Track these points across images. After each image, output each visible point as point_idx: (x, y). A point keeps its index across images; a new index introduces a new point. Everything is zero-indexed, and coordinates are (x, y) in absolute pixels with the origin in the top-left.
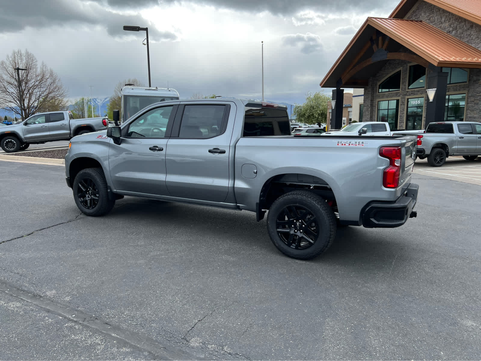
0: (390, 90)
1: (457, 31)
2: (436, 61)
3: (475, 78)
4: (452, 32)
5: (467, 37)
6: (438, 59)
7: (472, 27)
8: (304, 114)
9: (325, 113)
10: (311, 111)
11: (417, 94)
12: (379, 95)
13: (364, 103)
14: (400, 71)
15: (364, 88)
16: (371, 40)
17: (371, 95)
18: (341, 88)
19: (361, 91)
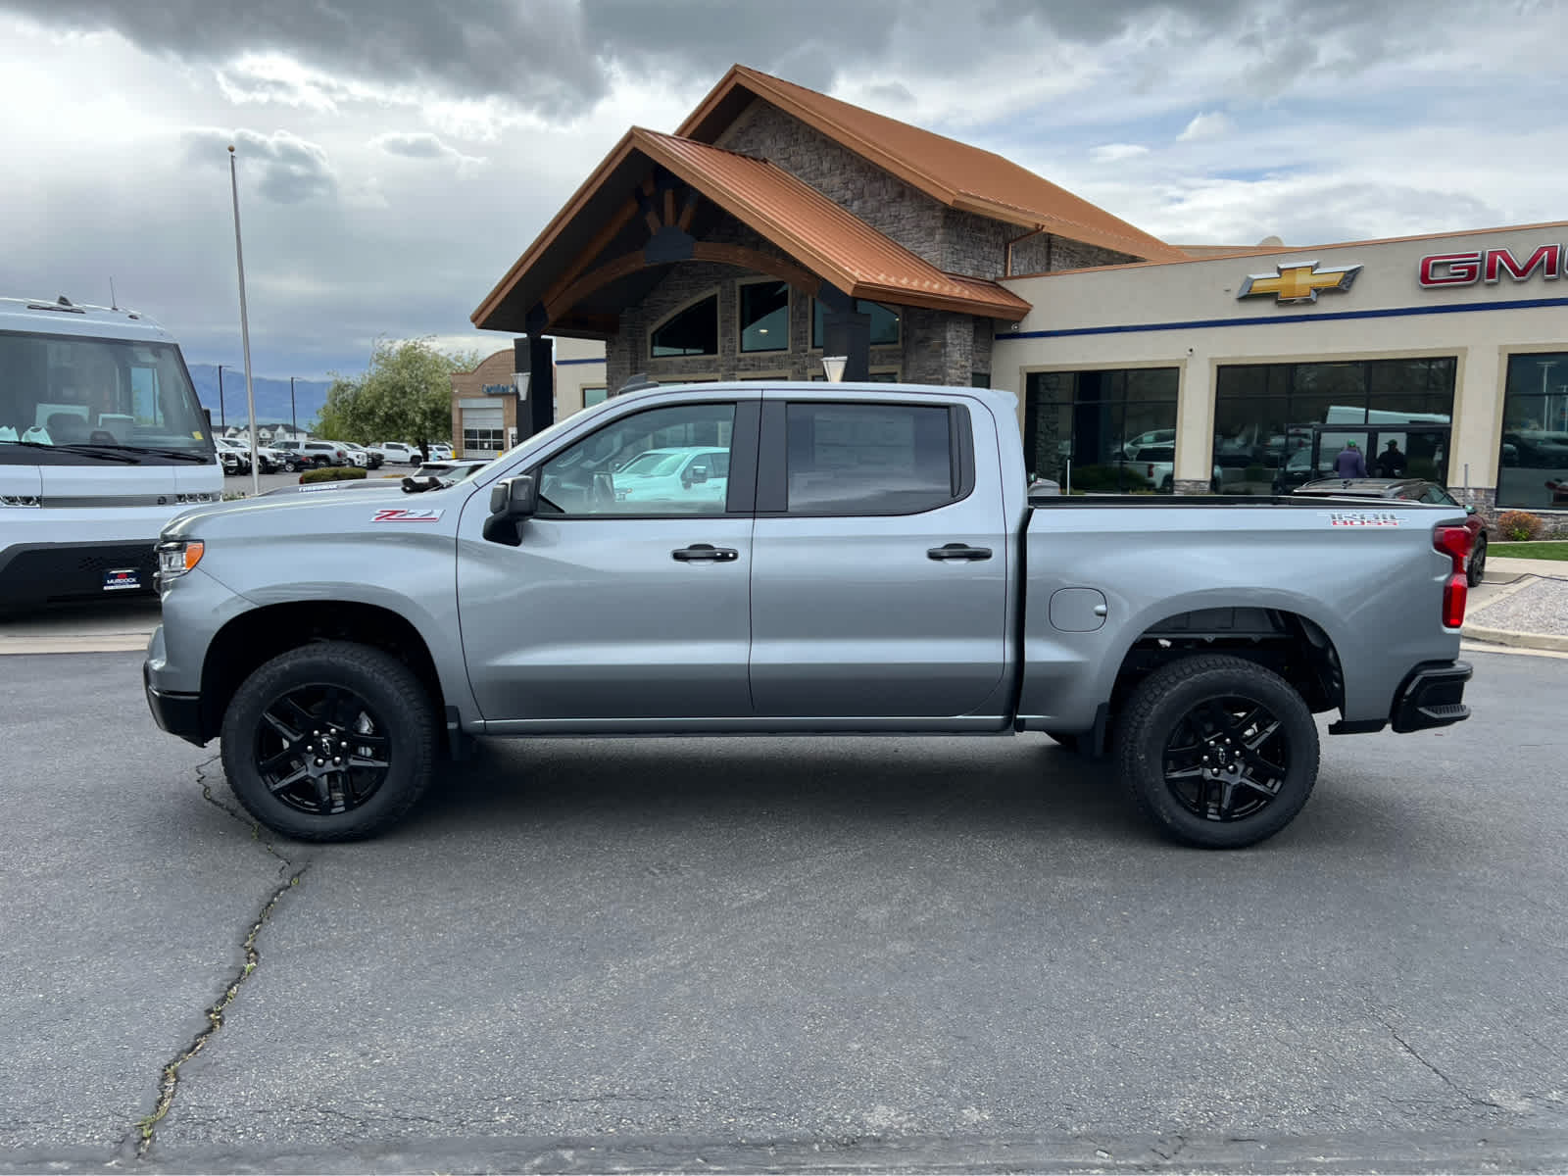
0: (688, 351)
1: (865, 202)
2: (851, 283)
3: (919, 334)
4: (852, 202)
5: (893, 223)
6: (853, 277)
7: (902, 195)
8: (372, 412)
9: (446, 410)
10: (396, 402)
11: (767, 368)
12: (654, 363)
13: (608, 384)
14: (716, 296)
15: (606, 340)
16: (639, 196)
17: (631, 364)
18: (543, 337)
19: (597, 348)
